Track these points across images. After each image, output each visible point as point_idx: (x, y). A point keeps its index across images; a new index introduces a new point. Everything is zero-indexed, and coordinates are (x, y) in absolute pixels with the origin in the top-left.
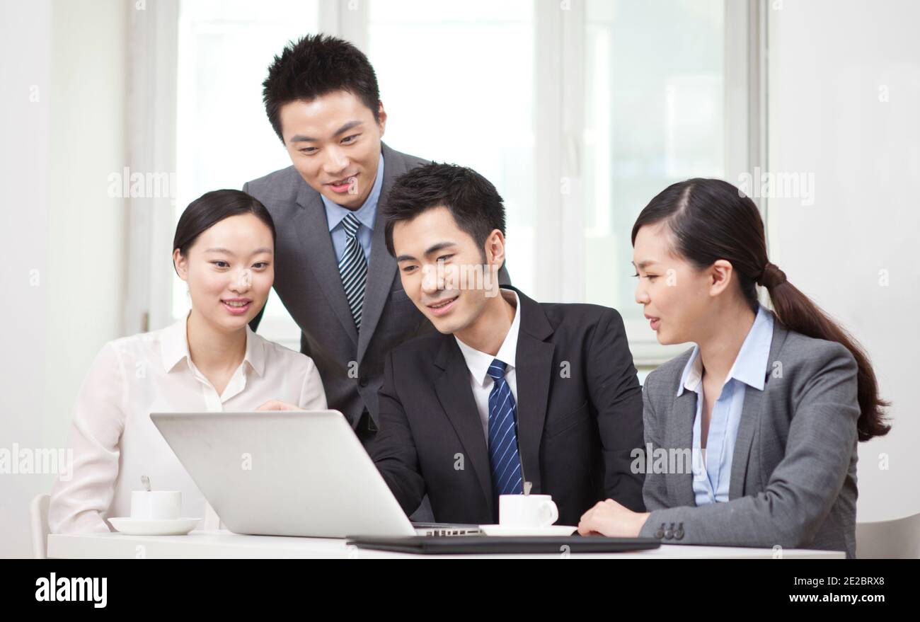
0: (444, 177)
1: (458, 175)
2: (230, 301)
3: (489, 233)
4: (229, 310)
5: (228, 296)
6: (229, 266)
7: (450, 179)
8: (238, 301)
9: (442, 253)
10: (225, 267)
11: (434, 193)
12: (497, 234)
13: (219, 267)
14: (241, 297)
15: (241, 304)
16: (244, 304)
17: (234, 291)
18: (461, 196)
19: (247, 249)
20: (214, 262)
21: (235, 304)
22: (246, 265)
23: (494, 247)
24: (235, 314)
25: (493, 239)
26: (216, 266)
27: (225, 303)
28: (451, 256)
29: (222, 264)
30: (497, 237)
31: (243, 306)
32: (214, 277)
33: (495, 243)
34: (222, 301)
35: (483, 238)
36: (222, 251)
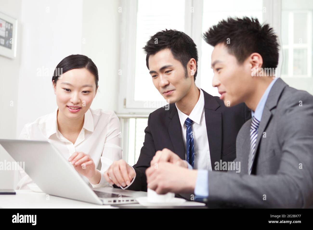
0: (169, 36)
1: (175, 34)
2: (71, 106)
3: (189, 60)
4: (70, 111)
5: (70, 104)
6: (71, 91)
7: (171, 37)
8: (74, 107)
9: (167, 70)
10: (69, 91)
11: (164, 43)
12: (193, 60)
13: (66, 91)
14: (75, 106)
15: (75, 108)
16: (77, 108)
17: (72, 103)
18: (176, 44)
19: (79, 84)
20: (65, 89)
21: (73, 108)
22: (79, 91)
23: (191, 66)
24: (73, 112)
25: (191, 62)
26: (65, 90)
27: (69, 107)
28: (171, 71)
29: (68, 90)
30: (193, 62)
31: (77, 109)
32: (64, 95)
33: (192, 64)
34: (67, 106)
35: (186, 62)
36: (68, 84)
